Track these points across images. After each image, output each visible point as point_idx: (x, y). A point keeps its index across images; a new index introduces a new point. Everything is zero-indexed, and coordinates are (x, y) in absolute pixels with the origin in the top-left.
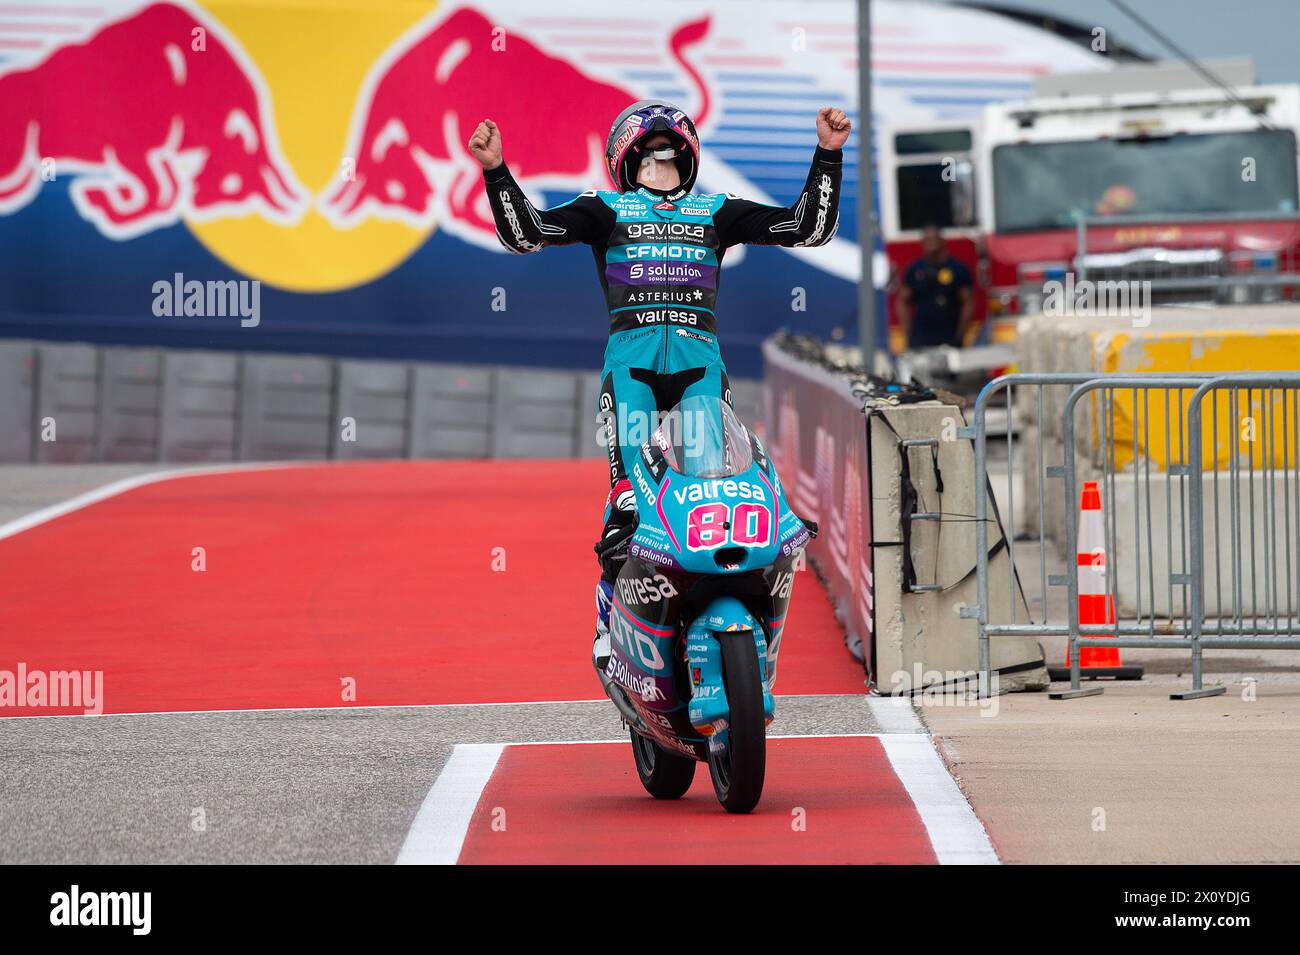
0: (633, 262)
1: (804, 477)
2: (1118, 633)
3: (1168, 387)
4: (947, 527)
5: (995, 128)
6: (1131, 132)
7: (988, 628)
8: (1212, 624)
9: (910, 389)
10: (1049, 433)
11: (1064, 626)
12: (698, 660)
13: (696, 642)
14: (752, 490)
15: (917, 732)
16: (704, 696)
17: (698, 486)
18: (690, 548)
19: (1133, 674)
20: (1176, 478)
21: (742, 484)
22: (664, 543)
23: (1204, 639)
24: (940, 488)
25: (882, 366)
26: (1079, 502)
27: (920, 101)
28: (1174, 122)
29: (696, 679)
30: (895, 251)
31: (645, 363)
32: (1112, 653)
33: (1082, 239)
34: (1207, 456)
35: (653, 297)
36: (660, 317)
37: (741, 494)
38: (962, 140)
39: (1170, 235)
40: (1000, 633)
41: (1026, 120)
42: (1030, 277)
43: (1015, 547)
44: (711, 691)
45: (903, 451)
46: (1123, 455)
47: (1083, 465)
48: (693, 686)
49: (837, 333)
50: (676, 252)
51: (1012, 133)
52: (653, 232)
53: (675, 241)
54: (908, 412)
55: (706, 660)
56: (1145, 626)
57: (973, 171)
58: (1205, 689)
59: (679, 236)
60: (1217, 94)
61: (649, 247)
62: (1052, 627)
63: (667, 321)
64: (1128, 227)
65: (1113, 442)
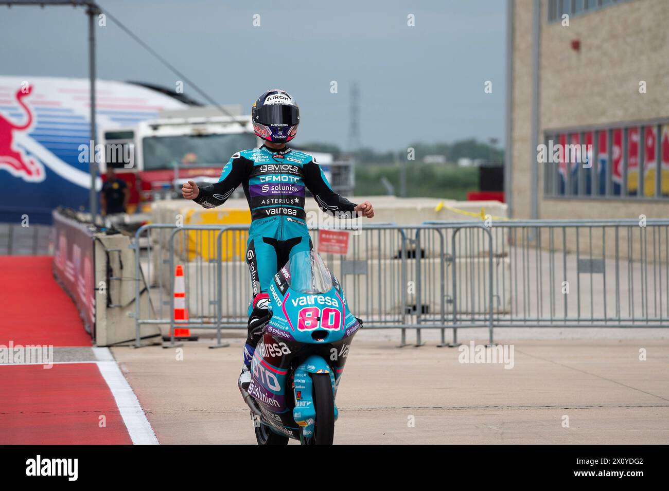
0: (264, 184)
1: (69, 263)
2: (189, 323)
3: (209, 230)
4: (124, 283)
5: (143, 130)
6: (194, 133)
7: (140, 321)
8: (225, 320)
9: (110, 229)
10: (163, 247)
11: (168, 321)
12: (300, 387)
13: (299, 378)
14: (332, 301)
15: (112, 361)
16: (302, 406)
17: (304, 298)
18: (299, 329)
19: (194, 339)
20: (212, 264)
21: (327, 298)
22: (286, 326)
23: (222, 325)
24: (122, 267)
25: (99, 221)
26: (175, 273)
27: (114, 120)
28: (212, 129)
29: (298, 397)
30: (103, 177)
31: (271, 235)
32: (185, 331)
33: (176, 173)
34: (224, 256)
35: (274, 201)
36: (278, 212)
37: (326, 303)
38: (130, 135)
39: (210, 172)
40: (144, 323)
41: (155, 127)
42: (157, 187)
43: (151, 291)
44: (306, 404)
45: (107, 253)
46: (192, 256)
47: (176, 260)
48: (296, 400)
49: (82, 208)
50: (285, 178)
51: (149, 133)
52: (273, 169)
53: (285, 173)
54: (109, 239)
55: (304, 387)
56: (199, 320)
57: (135, 147)
58: (222, 345)
59: (287, 170)
60: (226, 119)
61: (271, 176)
62: (164, 321)
63: (282, 214)
64: (194, 169)
65: (188, 251)
